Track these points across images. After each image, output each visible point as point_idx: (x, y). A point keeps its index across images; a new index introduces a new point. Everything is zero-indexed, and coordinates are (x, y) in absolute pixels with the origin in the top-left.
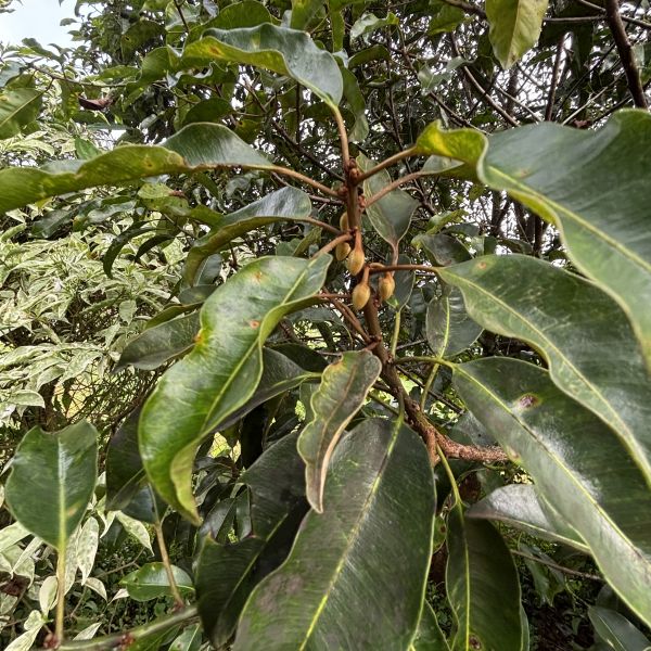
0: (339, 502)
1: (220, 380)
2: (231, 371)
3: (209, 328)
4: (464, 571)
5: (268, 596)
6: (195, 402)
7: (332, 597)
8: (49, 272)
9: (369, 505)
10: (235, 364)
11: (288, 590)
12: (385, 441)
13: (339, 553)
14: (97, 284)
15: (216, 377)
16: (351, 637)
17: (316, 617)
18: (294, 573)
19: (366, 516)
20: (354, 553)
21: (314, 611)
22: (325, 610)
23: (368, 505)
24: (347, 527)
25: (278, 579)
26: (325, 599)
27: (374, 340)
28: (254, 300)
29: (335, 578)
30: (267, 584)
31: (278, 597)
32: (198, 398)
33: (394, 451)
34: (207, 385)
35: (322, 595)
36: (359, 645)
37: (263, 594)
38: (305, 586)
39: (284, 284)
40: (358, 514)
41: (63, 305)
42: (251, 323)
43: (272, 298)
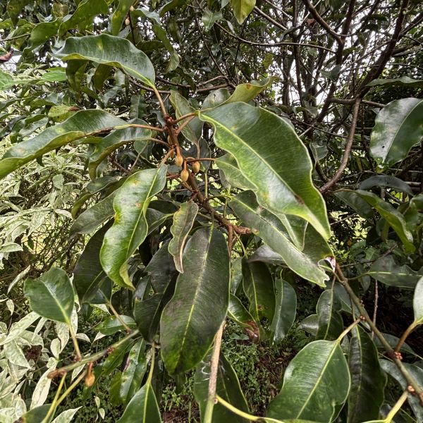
1: (129, 233)
2: (133, 228)
3: (119, 212)
6: (121, 245)
7: (196, 305)
10: (134, 224)
11: (177, 307)
13: (195, 288)
15: (127, 232)
17: (191, 314)
18: (179, 300)
19: (204, 270)
21: (189, 312)
22: (194, 310)
23: (204, 266)
25: (172, 304)
26: (193, 306)
28: (136, 194)
29: (196, 297)
30: (168, 307)
31: (174, 310)
32: (122, 243)
34: (124, 236)
35: (191, 306)
37: (167, 311)
38: (184, 304)
39: (148, 183)
40: (200, 270)
42: (137, 205)
43: (144, 191)
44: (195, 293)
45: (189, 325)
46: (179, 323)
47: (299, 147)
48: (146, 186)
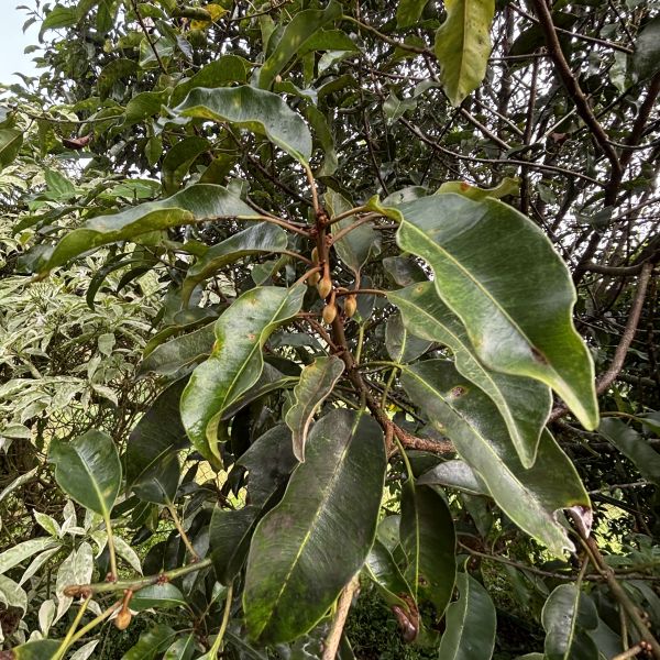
0: (317, 466)
1: (231, 375)
2: (238, 369)
3: (222, 340)
4: (414, 528)
5: (269, 528)
7: (314, 532)
8: (28, 308)
9: (339, 470)
10: (241, 364)
11: (282, 525)
12: (350, 425)
13: (318, 502)
14: (76, 318)
15: (228, 373)
16: (328, 554)
17: (303, 545)
18: (287, 513)
19: (337, 477)
20: (330, 503)
21: (301, 541)
22: (309, 540)
24: (323, 484)
25: (276, 516)
26: (309, 533)
27: (341, 349)
28: (251, 319)
29: (316, 520)
30: (268, 518)
31: (276, 529)
33: (357, 431)
34: (223, 378)
35: (307, 531)
36: (334, 559)
37: (266, 526)
38: (294, 524)
39: (272, 307)
40: (331, 475)
41: (45, 340)
42: (249, 335)
43: (264, 318)
44: (316, 511)
45: (298, 564)
46: (282, 554)
47: (554, 265)
48: (268, 311)
